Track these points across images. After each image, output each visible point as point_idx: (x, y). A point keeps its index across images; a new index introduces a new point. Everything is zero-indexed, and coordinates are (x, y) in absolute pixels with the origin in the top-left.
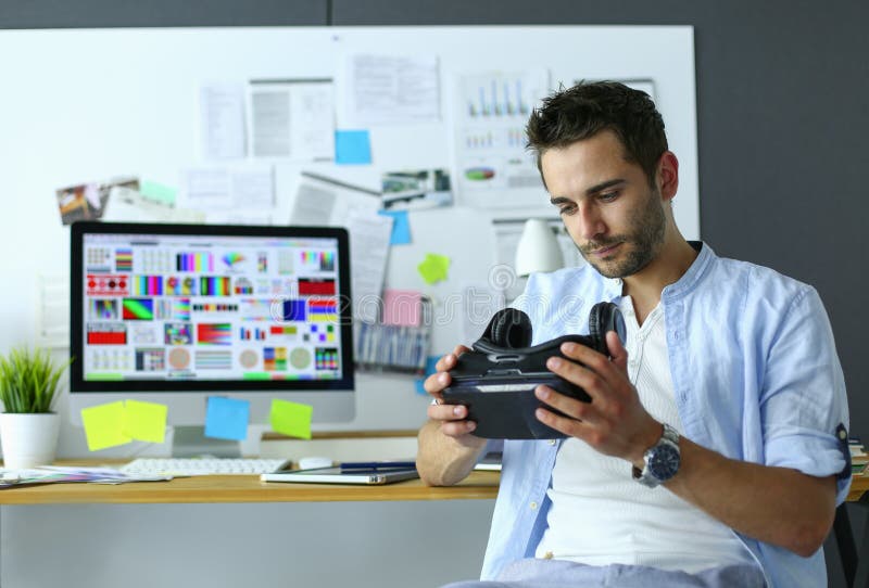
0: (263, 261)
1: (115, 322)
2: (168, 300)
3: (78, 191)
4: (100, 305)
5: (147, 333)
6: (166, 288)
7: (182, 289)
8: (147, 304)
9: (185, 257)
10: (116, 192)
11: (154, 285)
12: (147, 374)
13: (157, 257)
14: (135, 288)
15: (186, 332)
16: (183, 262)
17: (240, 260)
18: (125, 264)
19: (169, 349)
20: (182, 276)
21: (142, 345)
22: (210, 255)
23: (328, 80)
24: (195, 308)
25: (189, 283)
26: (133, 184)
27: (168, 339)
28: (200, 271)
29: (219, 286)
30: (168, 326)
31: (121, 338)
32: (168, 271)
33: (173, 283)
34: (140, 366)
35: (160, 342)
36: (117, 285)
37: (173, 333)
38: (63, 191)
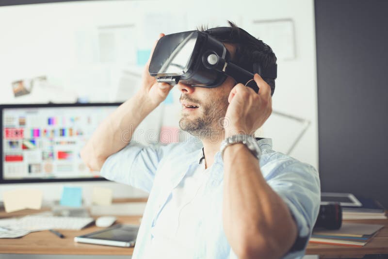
0: (89, 120)
1: (17, 151)
2: (42, 140)
3: (20, 82)
4: (11, 143)
5: (32, 156)
6: (42, 133)
7: (50, 135)
9: (52, 119)
12: (34, 175)
13: (37, 119)
14: (28, 134)
15: (52, 155)
16: (50, 121)
17: (77, 119)
18: (22, 123)
19: (44, 163)
20: (50, 128)
21: (32, 161)
22: (63, 117)
23: (131, 26)
24: (57, 143)
25: (53, 131)
27: (43, 158)
28: (57, 126)
29: (67, 132)
30: (43, 153)
31: (20, 158)
32: (43, 125)
33: (46, 132)
34: (30, 171)
35: (39, 160)
36: (19, 133)
37: (46, 155)
38: (15, 83)
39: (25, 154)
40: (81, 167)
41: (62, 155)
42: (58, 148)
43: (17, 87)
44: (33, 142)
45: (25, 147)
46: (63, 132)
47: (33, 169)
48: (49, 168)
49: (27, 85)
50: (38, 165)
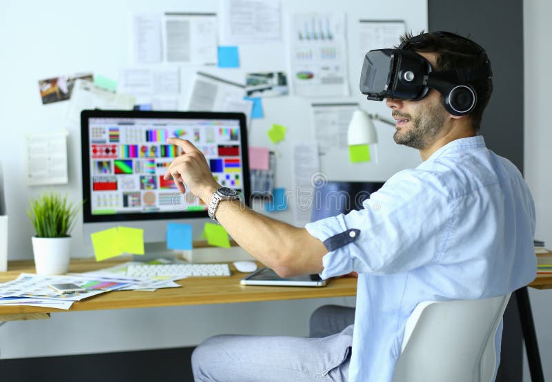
0: (197, 134)
1: (109, 176)
2: (141, 160)
3: (53, 82)
4: (100, 164)
5: (129, 182)
6: (140, 153)
7: (150, 153)
8: (129, 163)
9: (151, 132)
10: (78, 83)
11: (133, 150)
12: (130, 209)
13: (134, 132)
14: (122, 153)
15: (153, 181)
16: (150, 136)
17: (184, 134)
18: (114, 138)
19: (143, 192)
20: (149, 145)
21: (128, 190)
22: (166, 130)
23: (213, 14)
24: (158, 165)
25: (154, 149)
26: (90, 77)
27: (142, 186)
28: (160, 141)
29: (171, 151)
30: (142, 178)
31: (113, 186)
32: (141, 142)
33: (144, 149)
34: (126, 204)
35: (137, 188)
36: (111, 151)
37: (145, 181)
38: (42, 82)
39: (120, 179)
42: (159, 172)
43: (48, 87)
45: (118, 171)
46: (166, 151)
47: (130, 199)
48: (150, 199)
49: (63, 86)
50: (137, 195)
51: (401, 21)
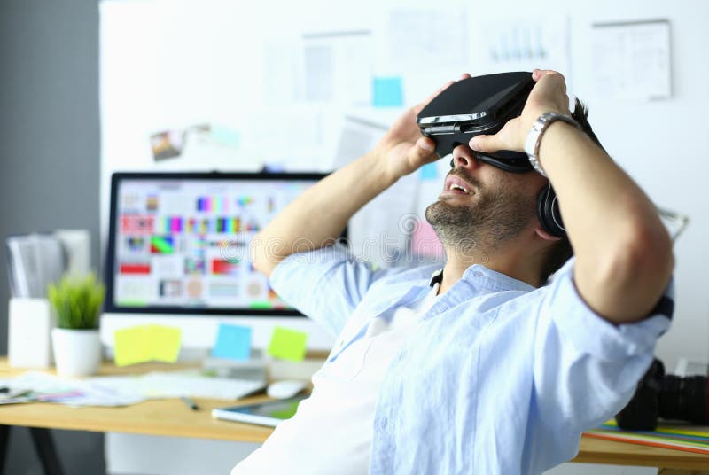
0: (271, 204)
1: (142, 256)
2: (187, 237)
3: (164, 135)
4: (131, 242)
5: (169, 266)
6: (186, 227)
7: (200, 228)
9: (205, 200)
11: (176, 224)
12: (169, 301)
13: (178, 201)
14: (161, 227)
15: (201, 266)
16: (202, 204)
17: (250, 201)
18: (152, 207)
19: (187, 280)
20: (200, 216)
21: (166, 275)
22: (225, 197)
23: (365, 33)
24: (211, 244)
25: (206, 223)
26: (205, 129)
27: (187, 271)
28: (215, 213)
29: (231, 225)
30: (187, 261)
31: (144, 269)
32: (188, 211)
33: (192, 222)
34: (162, 292)
35: (178, 273)
36: (146, 224)
37: (191, 266)
38: (154, 137)
39: (156, 262)
40: (254, 290)
41: (220, 266)
42: (213, 254)
43: (159, 144)
44: (169, 240)
45: (154, 250)
46: (223, 225)
47: (169, 289)
48: (195, 289)
49: (175, 140)
50: (177, 283)
51: (664, 21)
